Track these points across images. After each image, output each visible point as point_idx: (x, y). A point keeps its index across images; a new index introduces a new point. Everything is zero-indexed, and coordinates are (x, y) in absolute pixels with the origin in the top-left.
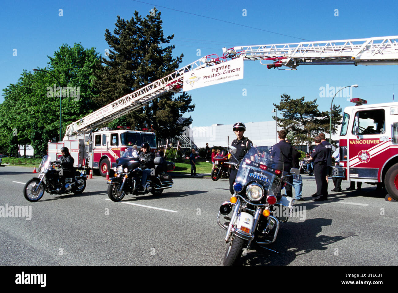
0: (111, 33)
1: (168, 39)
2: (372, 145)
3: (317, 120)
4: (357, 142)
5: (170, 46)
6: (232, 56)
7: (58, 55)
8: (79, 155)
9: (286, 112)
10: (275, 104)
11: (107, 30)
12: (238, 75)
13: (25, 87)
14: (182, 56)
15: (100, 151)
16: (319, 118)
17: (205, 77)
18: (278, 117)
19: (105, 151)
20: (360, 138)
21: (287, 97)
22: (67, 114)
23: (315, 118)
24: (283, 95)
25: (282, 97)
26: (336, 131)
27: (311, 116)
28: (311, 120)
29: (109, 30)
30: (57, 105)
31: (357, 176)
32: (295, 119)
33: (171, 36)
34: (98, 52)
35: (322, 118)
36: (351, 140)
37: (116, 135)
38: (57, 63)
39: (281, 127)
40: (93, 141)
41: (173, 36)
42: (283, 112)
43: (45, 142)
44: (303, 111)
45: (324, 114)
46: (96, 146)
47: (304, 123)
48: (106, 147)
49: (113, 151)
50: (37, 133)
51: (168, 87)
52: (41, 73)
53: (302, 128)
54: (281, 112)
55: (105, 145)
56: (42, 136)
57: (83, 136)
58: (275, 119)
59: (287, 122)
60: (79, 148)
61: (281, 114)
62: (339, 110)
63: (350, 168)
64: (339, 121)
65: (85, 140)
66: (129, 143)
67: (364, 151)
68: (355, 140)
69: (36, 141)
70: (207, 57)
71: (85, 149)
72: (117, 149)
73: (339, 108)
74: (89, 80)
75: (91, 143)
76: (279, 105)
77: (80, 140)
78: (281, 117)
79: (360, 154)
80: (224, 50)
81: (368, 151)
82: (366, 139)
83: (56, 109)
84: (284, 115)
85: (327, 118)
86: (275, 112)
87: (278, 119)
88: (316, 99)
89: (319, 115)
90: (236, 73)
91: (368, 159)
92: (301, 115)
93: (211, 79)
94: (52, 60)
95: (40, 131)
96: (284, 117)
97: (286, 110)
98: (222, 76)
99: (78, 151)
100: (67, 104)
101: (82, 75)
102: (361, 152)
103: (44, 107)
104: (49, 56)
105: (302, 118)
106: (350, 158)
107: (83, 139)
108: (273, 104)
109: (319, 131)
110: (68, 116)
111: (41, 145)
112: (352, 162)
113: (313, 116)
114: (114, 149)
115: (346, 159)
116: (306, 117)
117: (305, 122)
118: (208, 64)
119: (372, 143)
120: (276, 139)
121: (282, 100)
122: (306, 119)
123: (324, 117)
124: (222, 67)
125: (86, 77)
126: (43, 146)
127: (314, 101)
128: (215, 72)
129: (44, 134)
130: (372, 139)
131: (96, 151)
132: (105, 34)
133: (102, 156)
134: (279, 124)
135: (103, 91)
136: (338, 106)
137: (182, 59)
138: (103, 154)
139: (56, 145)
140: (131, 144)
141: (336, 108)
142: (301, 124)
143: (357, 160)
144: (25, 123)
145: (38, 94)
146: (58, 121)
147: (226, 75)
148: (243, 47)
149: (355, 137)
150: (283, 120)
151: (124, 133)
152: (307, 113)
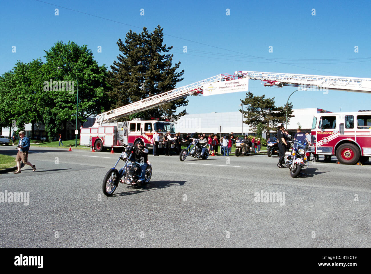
0: (123, 42)
1: (167, 49)
2: (329, 135)
3: (274, 113)
4: (322, 133)
5: (169, 55)
6: (241, 77)
7: (54, 50)
8: (114, 138)
9: (250, 107)
10: (242, 100)
11: (120, 39)
12: (244, 88)
13: (23, 77)
14: (180, 63)
15: (135, 135)
16: (275, 112)
17: (220, 87)
18: (244, 110)
19: (140, 135)
20: (323, 131)
21: (251, 95)
22: (64, 102)
23: (272, 111)
24: (248, 93)
25: (247, 95)
26: (288, 122)
27: (269, 110)
28: (269, 113)
29: (121, 40)
30: (55, 94)
31: (321, 151)
32: (256, 112)
33: (170, 47)
34: (89, 49)
35: (277, 112)
36: (318, 132)
37: (150, 124)
38: (53, 57)
39: (246, 118)
40: (127, 127)
41: (172, 47)
42: (248, 106)
43: (58, 126)
44: (264, 106)
45: (280, 109)
46: (130, 131)
47: (264, 116)
48: (140, 132)
49: (146, 135)
50: (51, 119)
51: (191, 92)
52: (37, 65)
53: (263, 119)
54: (247, 106)
55: (139, 130)
56: (56, 121)
57: (117, 123)
58: (241, 112)
59: (251, 114)
60: (114, 132)
61: (246, 108)
62: (290, 106)
63: (318, 147)
64: (291, 115)
65: (118, 127)
66: (159, 130)
67: (325, 138)
68: (320, 132)
69: (50, 126)
70: (221, 75)
71: (118, 133)
72: (150, 134)
73: (291, 105)
74: (83, 73)
75: (125, 129)
76: (244, 101)
77: (114, 127)
78: (246, 110)
79: (323, 139)
80: (236, 73)
81: (327, 138)
82: (326, 132)
83: (53, 97)
84: (249, 109)
85: (281, 112)
86: (241, 106)
87: (244, 112)
88: (274, 97)
89: (276, 110)
90: (242, 87)
91: (327, 142)
92: (262, 109)
93: (224, 89)
94: (48, 54)
95: (53, 117)
96: (248, 110)
97: (250, 105)
98: (233, 88)
99: (113, 134)
100: (64, 94)
101: (77, 68)
102: (324, 138)
103: (43, 95)
104: (46, 51)
105: (262, 111)
106: (318, 141)
107: (116, 126)
108: (241, 100)
109: (275, 122)
110: (65, 104)
111: (55, 129)
112: (319, 144)
113: (271, 110)
114: (148, 134)
115: (315, 142)
116: (265, 110)
117: (265, 114)
118: (222, 80)
119: (329, 133)
120: (242, 127)
121: (247, 97)
122: (265, 112)
123: (279, 111)
124: (233, 82)
125: (81, 70)
126: (57, 129)
127: (272, 99)
128: (228, 85)
129: (57, 119)
130: (329, 132)
131: (130, 135)
132: (117, 42)
133: (136, 139)
134: (244, 116)
135: (117, 88)
136: (290, 103)
137: (179, 65)
138: (137, 137)
139: (90, 130)
140: (160, 130)
141: (289, 104)
142: (261, 116)
143: (321, 143)
144: (25, 108)
145: (36, 84)
146: (56, 108)
147: (236, 88)
148: (248, 72)
149: (320, 130)
150: (247, 113)
151: (156, 123)
152: (267, 108)
